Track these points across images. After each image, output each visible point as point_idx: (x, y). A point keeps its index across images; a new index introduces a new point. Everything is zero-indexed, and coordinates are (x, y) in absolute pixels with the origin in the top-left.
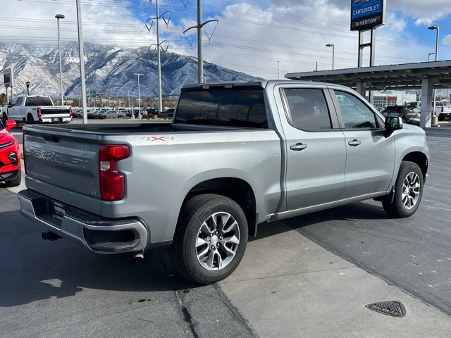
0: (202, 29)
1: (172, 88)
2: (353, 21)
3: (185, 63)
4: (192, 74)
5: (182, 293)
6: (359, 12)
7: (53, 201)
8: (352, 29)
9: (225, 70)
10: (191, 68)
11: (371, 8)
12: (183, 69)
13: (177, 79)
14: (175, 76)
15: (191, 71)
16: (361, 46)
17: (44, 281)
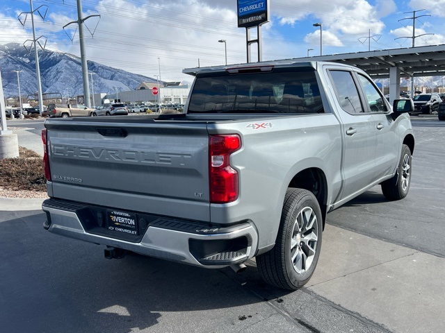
0: (83, 24)
1: (47, 87)
2: (240, 18)
3: (59, 61)
4: (68, 71)
5: (276, 302)
6: (245, 9)
7: (108, 210)
8: (240, 26)
9: (103, 68)
10: (66, 65)
11: (256, 5)
12: (58, 66)
13: (52, 76)
14: (49, 73)
15: (66, 68)
16: (249, 43)
17: (103, 311)
